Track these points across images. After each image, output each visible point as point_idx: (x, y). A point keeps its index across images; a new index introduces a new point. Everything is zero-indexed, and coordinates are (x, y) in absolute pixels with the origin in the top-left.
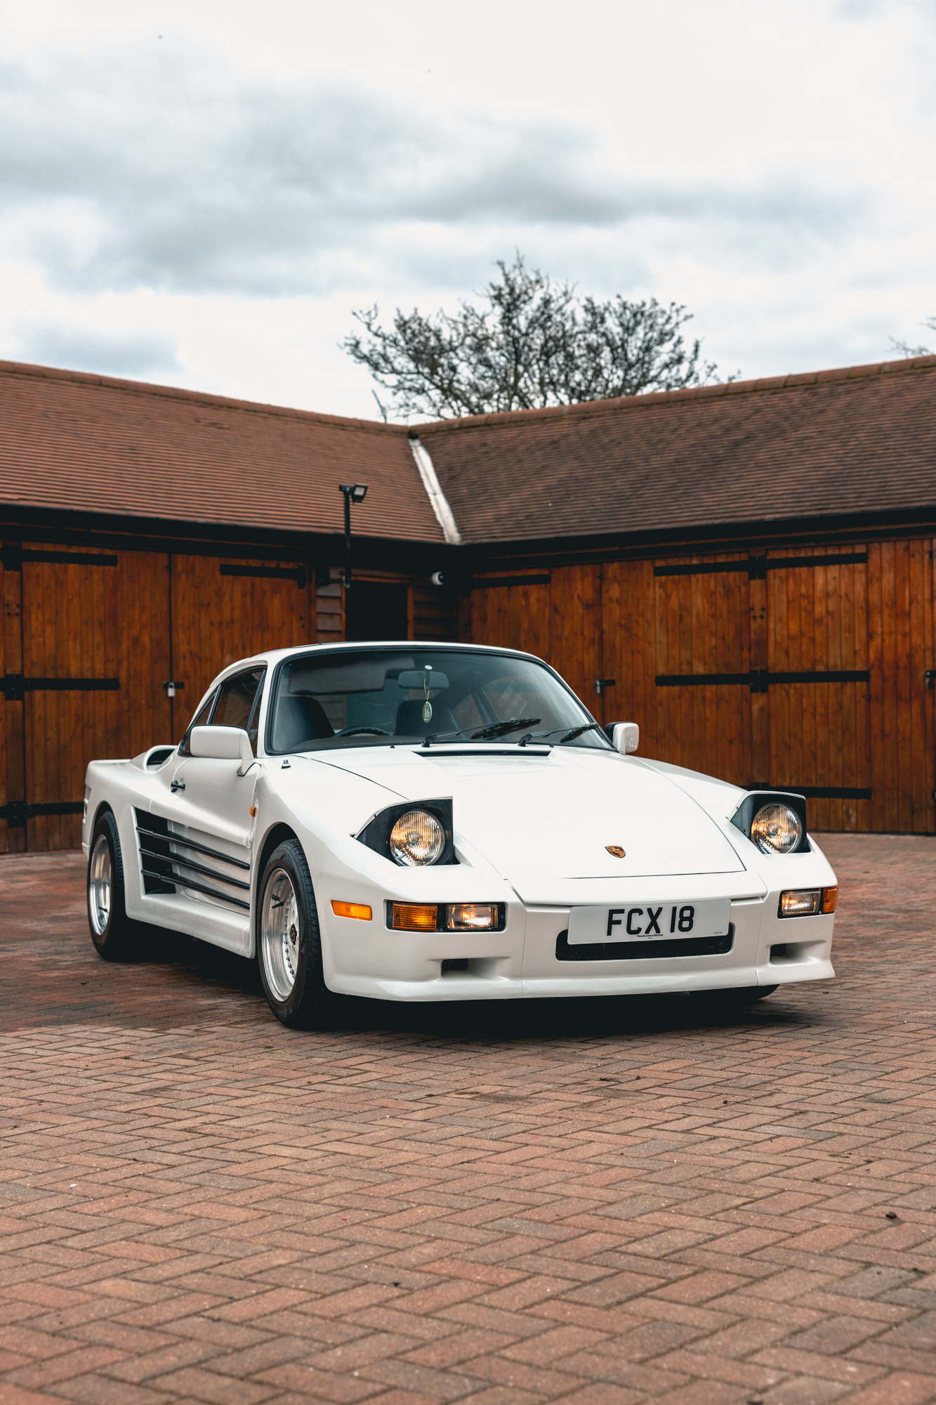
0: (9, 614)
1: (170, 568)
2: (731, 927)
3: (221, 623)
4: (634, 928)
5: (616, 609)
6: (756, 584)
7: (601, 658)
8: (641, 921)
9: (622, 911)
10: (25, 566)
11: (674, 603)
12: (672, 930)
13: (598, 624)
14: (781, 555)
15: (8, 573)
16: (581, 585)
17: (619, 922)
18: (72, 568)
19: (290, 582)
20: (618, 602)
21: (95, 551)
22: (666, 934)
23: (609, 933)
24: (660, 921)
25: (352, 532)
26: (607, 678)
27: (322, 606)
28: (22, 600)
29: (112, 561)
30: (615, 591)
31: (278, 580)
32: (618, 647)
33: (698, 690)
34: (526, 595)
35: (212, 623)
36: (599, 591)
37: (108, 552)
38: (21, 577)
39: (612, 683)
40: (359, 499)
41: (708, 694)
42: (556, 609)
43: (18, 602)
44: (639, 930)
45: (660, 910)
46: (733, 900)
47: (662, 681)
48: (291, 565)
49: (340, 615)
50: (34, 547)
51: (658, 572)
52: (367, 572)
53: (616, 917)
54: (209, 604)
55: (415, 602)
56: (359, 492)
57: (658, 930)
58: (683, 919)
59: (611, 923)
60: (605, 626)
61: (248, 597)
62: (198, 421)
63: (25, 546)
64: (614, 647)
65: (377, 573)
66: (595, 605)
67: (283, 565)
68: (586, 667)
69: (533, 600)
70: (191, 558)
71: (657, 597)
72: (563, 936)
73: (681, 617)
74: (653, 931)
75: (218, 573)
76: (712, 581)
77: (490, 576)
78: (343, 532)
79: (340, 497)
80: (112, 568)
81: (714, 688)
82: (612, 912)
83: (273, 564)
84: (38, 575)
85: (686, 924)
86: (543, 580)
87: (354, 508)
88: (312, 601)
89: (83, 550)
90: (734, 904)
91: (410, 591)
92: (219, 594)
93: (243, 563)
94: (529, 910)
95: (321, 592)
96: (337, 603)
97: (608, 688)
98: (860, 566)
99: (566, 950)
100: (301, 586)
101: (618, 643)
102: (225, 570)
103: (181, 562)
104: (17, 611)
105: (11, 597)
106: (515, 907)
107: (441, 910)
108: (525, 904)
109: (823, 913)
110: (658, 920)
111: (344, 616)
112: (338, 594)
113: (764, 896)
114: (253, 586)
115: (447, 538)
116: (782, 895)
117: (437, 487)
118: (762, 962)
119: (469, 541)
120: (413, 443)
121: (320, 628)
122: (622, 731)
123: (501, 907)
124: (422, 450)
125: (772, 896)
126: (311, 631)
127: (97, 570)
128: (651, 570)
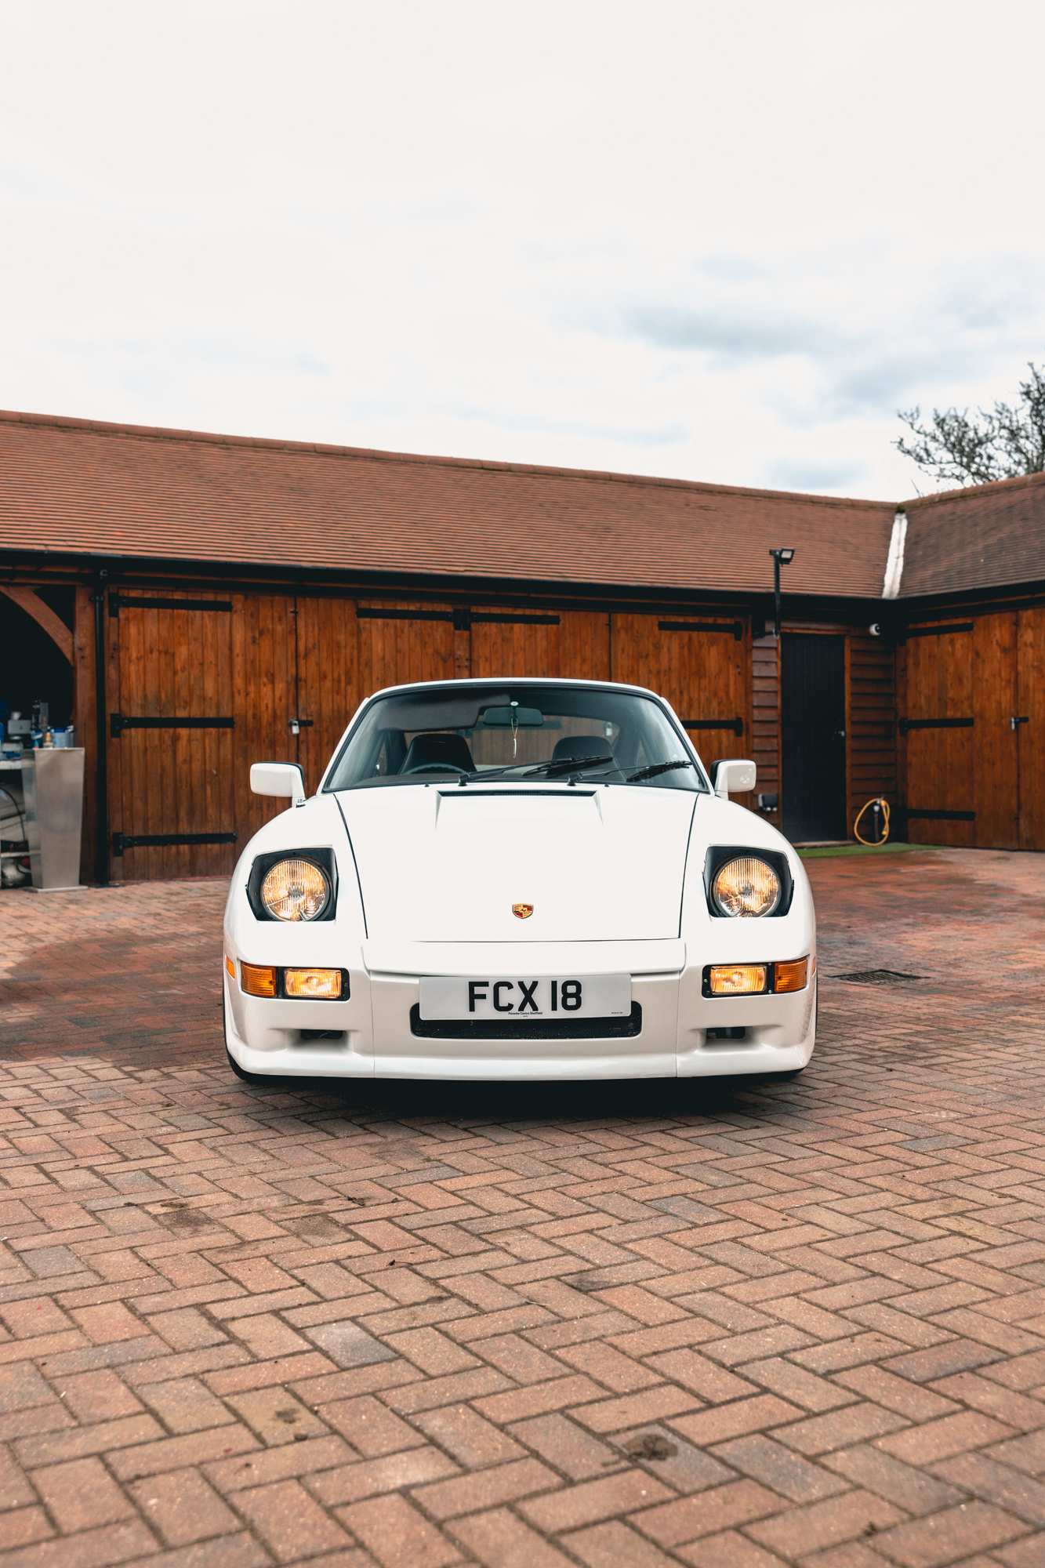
0: (459, 666)
1: (610, 626)
2: (636, 1007)
3: (659, 672)
4: (503, 1003)
5: (1030, 652)
7: (1016, 697)
8: (514, 997)
9: (486, 984)
10: (474, 626)
12: (554, 1008)
13: (1014, 666)
15: (458, 632)
16: (999, 631)
17: (483, 997)
18: (518, 628)
19: (727, 635)
20: (1031, 645)
21: (539, 613)
22: (546, 1013)
23: (472, 1008)
24: (536, 997)
25: (781, 591)
26: (1022, 715)
27: (757, 655)
28: (470, 655)
29: (555, 620)
30: (1028, 636)
31: (715, 634)
32: (1031, 687)
34: (952, 642)
35: (650, 672)
36: (1015, 636)
37: (551, 613)
38: (470, 635)
39: (1026, 720)
40: (787, 561)
42: (977, 654)
43: (467, 656)
44: (510, 1007)
45: (535, 984)
46: (633, 975)
48: (729, 621)
49: (776, 663)
50: (482, 610)
52: (803, 625)
53: (478, 990)
54: (647, 656)
55: (852, 651)
56: (786, 555)
57: (535, 1008)
58: (566, 995)
59: (473, 997)
60: (1020, 668)
61: (686, 649)
62: (688, 505)
63: (474, 609)
64: (1027, 687)
65: (814, 626)
66: (1011, 649)
67: (720, 621)
68: (1003, 705)
69: (958, 646)
70: (630, 617)
72: (415, 1010)
74: (528, 1008)
75: (656, 629)
77: (921, 626)
78: (773, 590)
79: (771, 561)
80: (555, 627)
82: (472, 985)
83: (710, 620)
84: (485, 634)
85: (571, 1002)
86: (967, 628)
87: (783, 568)
88: (748, 651)
89: (528, 612)
90: (637, 980)
91: (847, 641)
92: (657, 647)
93: (681, 620)
94: (374, 978)
95: (757, 643)
96: (773, 653)
97: (1022, 724)
99: (422, 1027)
100: (738, 638)
101: (1031, 683)
102: (663, 626)
103: (620, 620)
104: (467, 664)
105: (461, 652)
106: (359, 975)
107: (279, 973)
108: (369, 971)
109: (774, 992)
110: (534, 996)
111: (780, 664)
112: (775, 645)
113: (681, 971)
114: (690, 639)
115: (886, 594)
116: (707, 971)
117: (902, 552)
118: (686, 1049)
119: (903, 596)
120: (898, 516)
121: (755, 674)
122: (729, 769)
123: (344, 973)
124: (905, 522)
125: (691, 971)
126: (747, 677)
127: (541, 629)
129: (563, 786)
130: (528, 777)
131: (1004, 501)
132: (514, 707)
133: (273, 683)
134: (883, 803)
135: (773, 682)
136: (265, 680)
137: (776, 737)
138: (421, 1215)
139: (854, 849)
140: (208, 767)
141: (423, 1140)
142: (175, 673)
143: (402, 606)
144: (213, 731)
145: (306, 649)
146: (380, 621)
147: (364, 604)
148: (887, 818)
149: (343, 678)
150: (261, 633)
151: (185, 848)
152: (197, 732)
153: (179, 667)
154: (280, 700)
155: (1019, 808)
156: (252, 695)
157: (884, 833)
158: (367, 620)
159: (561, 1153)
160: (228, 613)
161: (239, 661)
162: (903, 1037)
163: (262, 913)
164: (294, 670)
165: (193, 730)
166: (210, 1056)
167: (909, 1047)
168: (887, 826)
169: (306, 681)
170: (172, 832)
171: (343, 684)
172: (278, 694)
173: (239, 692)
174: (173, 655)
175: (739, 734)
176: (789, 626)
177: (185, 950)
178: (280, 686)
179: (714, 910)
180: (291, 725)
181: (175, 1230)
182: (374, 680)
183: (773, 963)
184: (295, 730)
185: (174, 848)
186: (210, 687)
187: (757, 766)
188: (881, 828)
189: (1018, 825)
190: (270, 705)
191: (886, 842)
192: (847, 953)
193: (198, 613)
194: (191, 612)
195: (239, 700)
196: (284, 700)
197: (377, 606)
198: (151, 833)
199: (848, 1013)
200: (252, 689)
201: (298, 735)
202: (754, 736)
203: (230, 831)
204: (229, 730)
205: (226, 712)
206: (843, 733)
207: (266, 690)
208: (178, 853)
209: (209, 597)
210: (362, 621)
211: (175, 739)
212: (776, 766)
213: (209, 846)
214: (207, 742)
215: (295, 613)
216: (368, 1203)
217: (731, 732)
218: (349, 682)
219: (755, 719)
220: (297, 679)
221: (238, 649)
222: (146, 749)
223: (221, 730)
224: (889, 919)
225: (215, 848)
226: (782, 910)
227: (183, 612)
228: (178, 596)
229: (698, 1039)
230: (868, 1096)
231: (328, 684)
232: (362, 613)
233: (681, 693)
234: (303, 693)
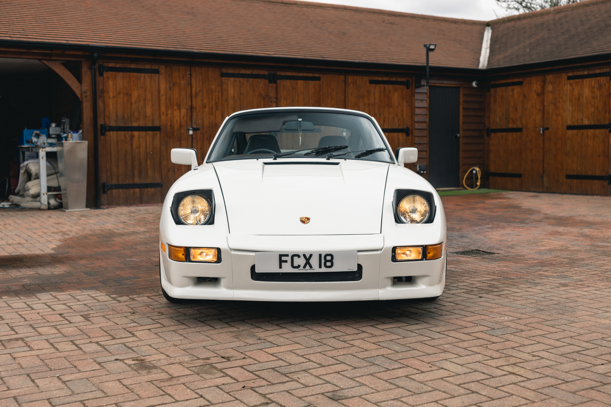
0: (271, 102)
1: (345, 82)
2: (360, 267)
3: (369, 104)
4: (295, 264)
5: (551, 96)
7: (543, 117)
8: (300, 261)
9: (287, 255)
10: (278, 81)
11: (576, 92)
12: (320, 267)
13: (543, 102)
15: (270, 84)
16: (535, 84)
17: (286, 261)
18: (300, 82)
19: (403, 87)
20: (551, 92)
21: (310, 75)
22: (316, 269)
23: (281, 267)
24: (311, 261)
25: (430, 65)
26: (546, 126)
27: (417, 97)
28: (277, 96)
29: (318, 79)
30: (550, 88)
31: (397, 86)
32: (551, 113)
33: (585, 132)
34: (513, 90)
35: (365, 104)
36: (543, 88)
37: (316, 75)
38: (277, 86)
39: (547, 129)
40: (433, 50)
41: (590, 134)
42: (525, 96)
43: (275, 96)
44: (299, 266)
45: (311, 255)
46: (359, 251)
47: (569, 128)
48: (403, 80)
49: (426, 100)
50: (282, 74)
51: (569, 78)
52: (440, 82)
53: (284, 258)
54: (363, 96)
55: (464, 95)
56: (432, 47)
57: (311, 267)
58: (326, 261)
59: (281, 262)
60: (545, 103)
61: (382, 94)
62: (384, 22)
63: (278, 73)
64: (549, 113)
65: (445, 82)
66: (541, 94)
67: (399, 80)
68: (537, 122)
69: (515, 92)
70: (355, 77)
71: (568, 90)
72: (253, 268)
73: (579, 99)
74: (308, 267)
75: (368, 83)
76: (593, 82)
77: (498, 82)
78: (425, 64)
79: (424, 51)
80: (318, 82)
81: (592, 131)
82: (281, 256)
83: (394, 79)
84: (284, 85)
85: (329, 264)
86: (520, 83)
87: (431, 54)
88: (413, 95)
89: (305, 75)
90: (359, 254)
91: (461, 90)
92: (368, 92)
93: (380, 79)
94: (233, 252)
95: (418, 90)
96: (425, 95)
97: (547, 132)
99: (256, 276)
100: (408, 88)
101: (551, 111)
102: (371, 82)
103: (350, 79)
104: (275, 100)
105: (272, 94)
106: (226, 251)
107: (187, 250)
108: (231, 249)
109: (426, 260)
110: (310, 261)
111: (428, 101)
112: (425, 91)
113: (381, 250)
114: (385, 88)
115: (481, 67)
116: (394, 249)
117: (489, 46)
118: (383, 287)
119: (489, 68)
120: (487, 28)
121: (416, 105)
122: (405, 152)
123: (219, 250)
124: (490, 31)
125: (387, 249)
126: (412, 108)
127: (311, 83)
128: (566, 77)
129: (324, 160)
130: (307, 155)
131: (539, 20)
132: (300, 121)
133: (180, 109)
134: (478, 169)
135: (425, 110)
136: (176, 108)
137: (426, 136)
138: (257, 365)
139: (463, 192)
140: (148, 151)
141: (257, 330)
142: (132, 104)
143: (243, 71)
144: (150, 133)
145: (196, 92)
146: (232, 79)
147: (224, 71)
148: (479, 177)
149: (214, 107)
150: (174, 85)
151: (137, 190)
152: (143, 133)
153: (133, 101)
154: (183, 117)
155: (544, 172)
156: (169, 115)
157: (478, 184)
158: (226, 78)
159: (323, 336)
160: (157, 75)
161: (163, 98)
162: (487, 282)
163: (178, 221)
164: (189, 103)
165: (141, 132)
166: (152, 290)
167: (489, 286)
168: (479, 181)
169: (196, 108)
170: (131, 182)
171: (214, 109)
172: (182, 114)
173: (163, 114)
174: (131, 95)
175: (408, 135)
176: (433, 82)
177: (139, 239)
178: (183, 111)
179: (398, 220)
180: (188, 130)
181: (139, 371)
182: (230, 108)
183: (426, 246)
184: (191, 132)
185: (132, 190)
186: (149, 111)
187: (419, 151)
188: (476, 181)
189: (543, 180)
190: (178, 120)
191: (480, 188)
192: (460, 241)
193: (143, 75)
194: (139, 74)
195: (163, 118)
196: (185, 118)
197: (231, 71)
198: (121, 183)
199: (460, 270)
200: (169, 112)
201: (192, 135)
202: (415, 136)
203: (159, 182)
204: (158, 132)
205: (157, 124)
206: (458, 135)
207: (176, 113)
208: (134, 192)
209: (148, 67)
210: (223, 78)
211: (132, 137)
212: (426, 151)
213: (149, 189)
214: (148, 138)
215: (191, 75)
216: (231, 359)
217: (404, 134)
218: (217, 109)
219: (416, 128)
220: (192, 108)
221: (162, 92)
222: (118, 142)
223: (155, 132)
224: (480, 225)
225: (151, 190)
226: (430, 220)
227: (135, 74)
228: (133, 66)
229: (390, 282)
230: (470, 309)
231: (207, 110)
232: (223, 75)
233: (380, 115)
234: (194, 114)
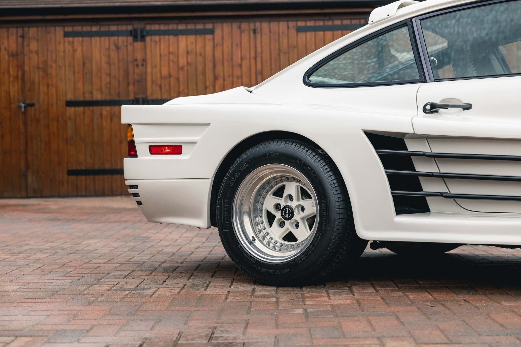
5: (36, 57)
6: (139, 44)
7: (23, 90)
11: (79, 54)
13: (21, 66)
14: (155, 27)
16: (7, 41)
20: (37, 53)
26: (28, 102)
30: (34, 46)
32: (36, 81)
33: (97, 109)
36: (22, 45)
39: (32, 105)
41: (104, 112)
47: (70, 104)
51: (66, 35)
60: (26, 68)
64: (33, 82)
66: (19, 55)
68: (12, 94)
71: (67, 51)
73: (84, 64)
76: (105, 41)
81: (108, 108)
97: (29, 108)
98: (209, 37)
101: (36, 79)
128: (62, 33)
155: (27, 166)
189: (26, 180)
